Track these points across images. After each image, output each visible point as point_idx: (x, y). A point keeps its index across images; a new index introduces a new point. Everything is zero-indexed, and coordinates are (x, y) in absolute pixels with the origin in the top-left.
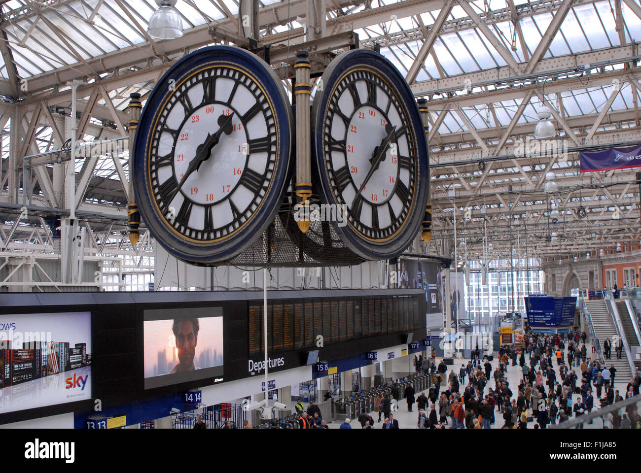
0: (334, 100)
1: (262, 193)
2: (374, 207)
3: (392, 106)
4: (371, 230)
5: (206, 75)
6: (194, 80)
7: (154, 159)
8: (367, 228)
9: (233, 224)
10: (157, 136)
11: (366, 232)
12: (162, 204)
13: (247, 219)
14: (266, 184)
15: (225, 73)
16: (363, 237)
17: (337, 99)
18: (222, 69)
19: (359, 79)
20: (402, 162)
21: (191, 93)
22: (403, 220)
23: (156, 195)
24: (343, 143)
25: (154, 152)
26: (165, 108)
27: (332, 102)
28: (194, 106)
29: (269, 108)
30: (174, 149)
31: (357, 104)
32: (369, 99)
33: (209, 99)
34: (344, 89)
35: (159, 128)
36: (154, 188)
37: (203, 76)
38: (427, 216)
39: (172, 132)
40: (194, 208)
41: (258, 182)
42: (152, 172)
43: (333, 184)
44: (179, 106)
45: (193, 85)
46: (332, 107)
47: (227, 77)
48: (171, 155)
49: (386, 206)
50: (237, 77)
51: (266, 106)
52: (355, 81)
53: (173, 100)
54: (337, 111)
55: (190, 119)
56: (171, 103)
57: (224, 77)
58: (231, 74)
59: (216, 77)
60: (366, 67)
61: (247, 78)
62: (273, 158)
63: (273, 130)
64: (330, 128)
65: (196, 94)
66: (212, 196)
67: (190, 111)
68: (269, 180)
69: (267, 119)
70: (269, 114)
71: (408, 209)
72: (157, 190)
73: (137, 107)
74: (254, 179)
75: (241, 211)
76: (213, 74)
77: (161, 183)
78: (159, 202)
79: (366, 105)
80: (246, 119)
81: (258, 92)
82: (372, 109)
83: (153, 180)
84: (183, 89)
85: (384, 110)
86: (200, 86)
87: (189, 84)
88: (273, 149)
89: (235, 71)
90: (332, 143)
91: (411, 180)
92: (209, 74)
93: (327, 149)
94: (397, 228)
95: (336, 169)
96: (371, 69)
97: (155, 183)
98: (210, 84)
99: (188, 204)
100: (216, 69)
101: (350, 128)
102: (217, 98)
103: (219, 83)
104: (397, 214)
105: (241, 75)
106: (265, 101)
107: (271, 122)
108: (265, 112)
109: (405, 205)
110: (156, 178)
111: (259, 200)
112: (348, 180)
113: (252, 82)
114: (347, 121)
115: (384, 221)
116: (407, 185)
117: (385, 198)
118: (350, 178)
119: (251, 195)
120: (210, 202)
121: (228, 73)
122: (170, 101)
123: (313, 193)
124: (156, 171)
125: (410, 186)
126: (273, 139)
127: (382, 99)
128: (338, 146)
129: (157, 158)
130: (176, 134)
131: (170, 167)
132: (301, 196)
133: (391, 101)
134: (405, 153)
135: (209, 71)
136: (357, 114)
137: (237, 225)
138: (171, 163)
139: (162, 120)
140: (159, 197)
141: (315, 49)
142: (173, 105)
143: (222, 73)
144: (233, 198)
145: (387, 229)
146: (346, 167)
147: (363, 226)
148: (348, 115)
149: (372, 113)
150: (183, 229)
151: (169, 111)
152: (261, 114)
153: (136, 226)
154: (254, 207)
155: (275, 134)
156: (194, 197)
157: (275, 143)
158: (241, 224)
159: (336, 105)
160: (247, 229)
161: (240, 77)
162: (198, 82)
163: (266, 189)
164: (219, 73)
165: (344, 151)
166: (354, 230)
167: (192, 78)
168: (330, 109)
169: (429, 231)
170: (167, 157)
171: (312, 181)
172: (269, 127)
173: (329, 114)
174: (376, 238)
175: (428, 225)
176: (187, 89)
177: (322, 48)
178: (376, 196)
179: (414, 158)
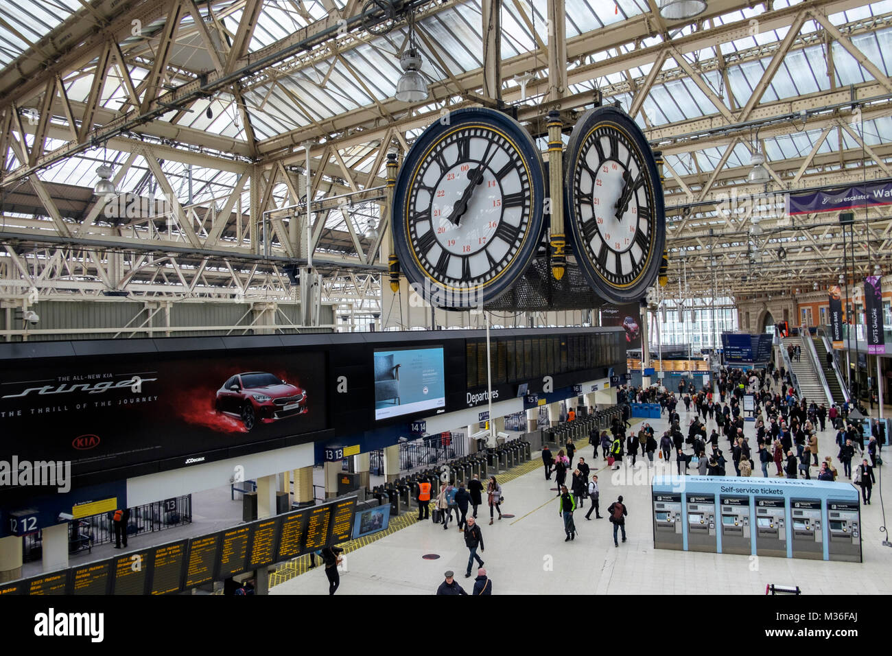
0: (582, 155)
1: (517, 244)
2: (618, 255)
3: (632, 158)
4: (615, 276)
5: (460, 136)
6: (449, 141)
7: (412, 215)
8: (612, 275)
9: (489, 272)
10: (414, 193)
11: (611, 278)
12: (420, 255)
13: (503, 268)
14: (521, 235)
15: (479, 133)
16: (609, 283)
17: (585, 155)
18: (476, 130)
19: (603, 135)
20: (641, 212)
21: (445, 153)
22: (643, 266)
23: (415, 247)
24: (591, 196)
25: (412, 207)
26: (422, 167)
27: (580, 158)
28: (449, 165)
29: (522, 165)
30: (431, 205)
31: (602, 159)
32: (612, 154)
33: (464, 158)
34: (590, 145)
35: (416, 186)
36: (413, 240)
37: (457, 136)
38: (664, 262)
39: (429, 189)
40: (452, 258)
41: (513, 233)
42: (410, 226)
43: (583, 235)
44: (435, 165)
45: (447, 145)
46: (580, 162)
47: (481, 137)
48: (428, 212)
49: (628, 253)
50: (490, 137)
51: (519, 163)
52: (600, 137)
53: (429, 159)
54: (585, 166)
55: (446, 177)
56: (427, 162)
57: (478, 137)
58: (484, 134)
59: (470, 137)
60: (609, 124)
61: (500, 137)
62: (527, 211)
63: (526, 186)
64: (579, 182)
65: (451, 154)
66: (468, 248)
67: (445, 169)
68: (524, 232)
69: (521, 176)
70: (522, 170)
71: (647, 256)
72: (415, 243)
73: (394, 167)
74: (510, 232)
75: (498, 260)
76: (466, 134)
77: (419, 236)
78: (417, 254)
79: (610, 159)
80: (500, 176)
81: (511, 151)
82: (615, 163)
83: (411, 234)
84: (439, 149)
85: (625, 164)
86: (455, 146)
87: (443, 144)
88: (527, 203)
89: (488, 132)
90: (581, 195)
91: (649, 229)
92: (463, 134)
93: (577, 202)
94: (637, 274)
95: (584, 220)
96: (613, 125)
97: (414, 236)
98: (464, 144)
99: (446, 255)
100: (470, 130)
101: (596, 182)
102: (472, 157)
103: (474, 143)
104: (637, 262)
105: (494, 134)
106: (519, 159)
107: (525, 178)
108: (518, 169)
109: (644, 252)
110: (415, 232)
111: (514, 251)
112: (595, 230)
113: (506, 141)
114: (593, 175)
115: (627, 268)
116: (645, 234)
117: (627, 246)
118: (597, 229)
119: (506, 247)
120: (467, 253)
121: (482, 133)
122: (426, 161)
123: (566, 243)
124: (414, 225)
125: (649, 235)
126: (527, 194)
127: (623, 153)
128: (586, 199)
129: (414, 213)
130: (432, 191)
131: (428, 222)
132: (555, 246)
133: (631, 155)
134: (643, 203)
135: (463, 132)
136: (602, 168)
137: (493, 273)
138: (429, 218)
139: (419, 178)
140: (417, 249)
141: (559, 108)
142: (429, 164)
143: (475, 133)
144: (490, 249)
145: (629, 275)
146: (594, 218)
147: (608, 273)
148: (594, 170)
149: (615, 167)
150: (441, 278)
151: (425, 170)
152: (514, 172)
153: (396, 276)
154: (510, 257)
155: (529, 189)
156: (450, 249)
157: (529, 198)
158: (497, 273)
159: (584, 160)
160: (504, 277)
161: (493, 137)
162: (452, 142)
163: (521, 240)
164: (472, 133)
165: (591, 203)
166: (601, 277)
167: (446, 138)
168: (578, 164)
169: (665, 275)
170: (424, 212)
171: (565, 232)
172: (523, 183)
173: (578, 169)
174: (619, 283)
175: (664, 270)
176: (442, 149)
177: (565, 107)
178: (619, 245)
179: (652, 208)
